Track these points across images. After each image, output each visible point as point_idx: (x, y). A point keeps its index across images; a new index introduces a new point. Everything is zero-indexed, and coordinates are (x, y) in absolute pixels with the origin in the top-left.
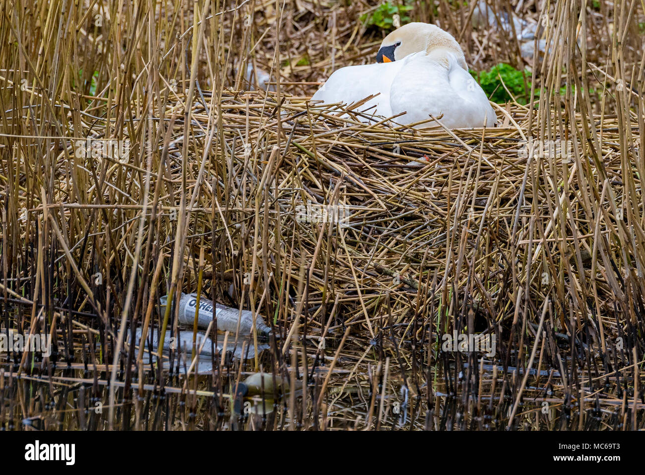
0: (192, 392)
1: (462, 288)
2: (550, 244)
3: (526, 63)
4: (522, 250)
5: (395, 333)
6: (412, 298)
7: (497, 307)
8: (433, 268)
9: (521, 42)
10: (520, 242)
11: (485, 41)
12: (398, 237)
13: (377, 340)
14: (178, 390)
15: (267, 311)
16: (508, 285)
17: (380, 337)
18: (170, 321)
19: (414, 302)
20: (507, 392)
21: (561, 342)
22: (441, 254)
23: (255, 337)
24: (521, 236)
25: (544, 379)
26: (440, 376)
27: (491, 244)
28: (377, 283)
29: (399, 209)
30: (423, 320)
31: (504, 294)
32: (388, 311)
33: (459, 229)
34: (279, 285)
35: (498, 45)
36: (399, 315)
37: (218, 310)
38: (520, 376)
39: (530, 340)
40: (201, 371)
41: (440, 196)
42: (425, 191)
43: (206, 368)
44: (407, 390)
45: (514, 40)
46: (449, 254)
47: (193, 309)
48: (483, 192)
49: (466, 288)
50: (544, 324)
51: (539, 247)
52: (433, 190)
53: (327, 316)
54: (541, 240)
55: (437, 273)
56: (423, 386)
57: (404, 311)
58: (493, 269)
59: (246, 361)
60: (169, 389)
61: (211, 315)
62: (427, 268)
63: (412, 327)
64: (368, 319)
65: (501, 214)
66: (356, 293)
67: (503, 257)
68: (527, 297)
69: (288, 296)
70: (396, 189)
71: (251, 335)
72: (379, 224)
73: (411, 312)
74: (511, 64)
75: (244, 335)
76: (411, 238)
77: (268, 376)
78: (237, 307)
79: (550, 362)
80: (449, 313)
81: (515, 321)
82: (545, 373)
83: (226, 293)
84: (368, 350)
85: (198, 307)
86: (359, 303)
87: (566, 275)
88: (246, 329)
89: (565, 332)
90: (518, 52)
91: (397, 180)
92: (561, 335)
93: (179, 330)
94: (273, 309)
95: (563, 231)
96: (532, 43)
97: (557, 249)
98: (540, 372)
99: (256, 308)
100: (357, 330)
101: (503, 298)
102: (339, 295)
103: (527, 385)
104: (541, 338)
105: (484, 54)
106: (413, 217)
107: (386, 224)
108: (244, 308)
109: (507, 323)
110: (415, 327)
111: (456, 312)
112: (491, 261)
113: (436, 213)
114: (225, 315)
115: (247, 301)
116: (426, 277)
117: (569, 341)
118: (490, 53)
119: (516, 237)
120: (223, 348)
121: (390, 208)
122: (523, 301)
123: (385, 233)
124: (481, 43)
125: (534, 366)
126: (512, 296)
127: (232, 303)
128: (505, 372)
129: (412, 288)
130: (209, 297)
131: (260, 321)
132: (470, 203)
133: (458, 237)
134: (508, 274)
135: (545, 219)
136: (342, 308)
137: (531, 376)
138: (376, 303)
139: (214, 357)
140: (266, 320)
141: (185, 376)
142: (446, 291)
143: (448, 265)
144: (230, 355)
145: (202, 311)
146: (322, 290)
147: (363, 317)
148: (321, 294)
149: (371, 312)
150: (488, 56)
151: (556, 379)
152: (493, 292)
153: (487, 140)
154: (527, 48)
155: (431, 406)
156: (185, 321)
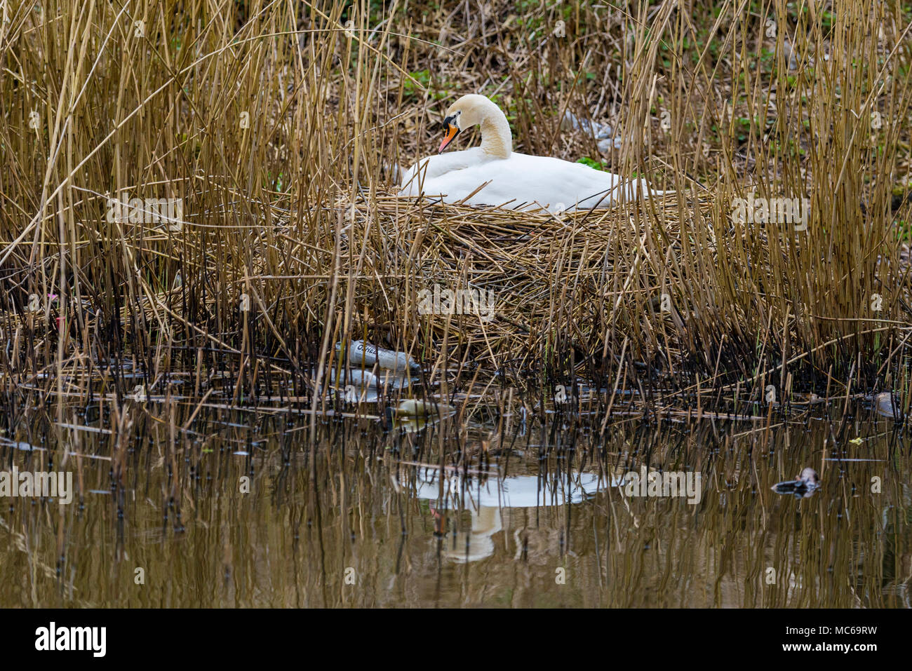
0: (363, 416)
1: (563, 330)
2: (628, 294)
3: (602, 157)
4: (607, 300)
5: (513, 366)
6: (525, 338)
7: (590, 343)
8: (542, 316)
9: (598, 140)
10: (605, 294)
11: (571, 141)
12: (513, 293)
13: (499, 371)
14: (353, 415)
15: (417, 353)
16: (597, 327)
17: (502, 370)
18: (344, 362)
19: (526, 342)
20: (601, 409)
21: (638, 368)
22: (546, 305)
23: (408, 372)
24: (605, 289)
25: (627, 397)
26: (548, 397)
27: (583, 296)
28: (499, 328)
29: (513, 272)
30: (534, 355)
31: (594, 334)
32: (507, 349)
33: (560, 286)
34: (424, 332)
35: (581, 143)
36: (515, 352)
37: (379, 352)
38: (609, 395)
39: (615, 368)
40: (369, 400)
41: (544, 261)
42: (532, 257)
43: (373, 398)
44: (526, 409)
45: (592, 140)
46: (552, 305)
47: (361, 352)
48: (577, 256)
49: (566, 330)
50: (626, 356)
51: (620, 298)
52: (538, 257)
53: (462, 355)
54: (622, 292)
55: (544, 319)
56: (537, 406)
57: (519, 349)
58: (585, 315)
59: (403, 389)
60: (344, 415)
61: (374, 356)
62: (536, 316)
63: (526, 360)
64: (492, 356)
65: (589, 273)
66: (483, 336)
67: (593, 306)
68: (613, 337)
69: (432, 340)
70: (509, 256)
71: (406, 371)
72: (498, 284)
73: (525, 350)
74: (591, 157)
75: (399, 371)
76: (523, 293)
77: (420, 403)
78: (394, 349)
79: (631, 384)
80: (554, 350)
81: (605, 354)
82: (628, 392)
83: (385, 340)
84: (493, 378)
85: (364, 350)
86: (485, 343)
87: (641, 317)
88: (401, 366)
89: (642, 361)
90: (596, 148)
91: (511, 250)
92: (639, 363)
93: (351, 369)
94: (421, 351)
95: (637, 284)
96: (608, 141)
97: (633, 298)
98: (624, 392)
99: (409, 350)
100: (485, 363)
101: (594, 337)
102: (471, 339)
103: (615, 402)
104: (624, 366)
105: (570, 150)
106: (524, 278)
107: (504, 283)
108: (400, 350)
109: (598, 355)
110: (528, 360)
111: (559, 348)
112: (583, 309)
113: (540, 274)
114: (385, 355)
115: (401, 345)
116: (535, 322)
117: (646, 368)
118: (575, 149)
119: (603, 290)
120: (385, 381)
121: (506, 271)
122: (610, 339)
123: (503, 290)
124: (568, 142)
125: (620, 387)
126: (600, 335)
127: (390, 347)
128: (598, 393)
129: (525, 330)
130: (372, 342)
131: (411, 360)
132: (567, 265)
133: (559, 292)
134: (597, 318)
135: (624, 276)
136: (473, 348)
137: (617, 395)
138: (498, 343)
139: (378, 389)
140: (416, 359)
141: (357, 404)
142: (551, 333)
143: (552, 313)
144: (390, 387)
145: (367, 353)
146: (457, 335)
147: (489, 354)
148: (457, 338)
149: (495, 351)
150: (573, 152)
151: (636, 397)
152: (586, 333)
153: (577, 217)
154: (603, 144)
155: (543, 422)
156: (355, 361)
